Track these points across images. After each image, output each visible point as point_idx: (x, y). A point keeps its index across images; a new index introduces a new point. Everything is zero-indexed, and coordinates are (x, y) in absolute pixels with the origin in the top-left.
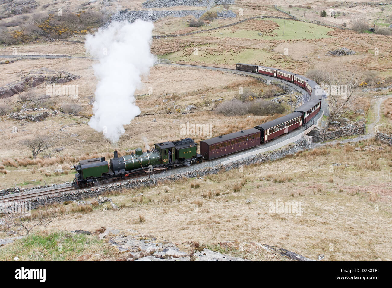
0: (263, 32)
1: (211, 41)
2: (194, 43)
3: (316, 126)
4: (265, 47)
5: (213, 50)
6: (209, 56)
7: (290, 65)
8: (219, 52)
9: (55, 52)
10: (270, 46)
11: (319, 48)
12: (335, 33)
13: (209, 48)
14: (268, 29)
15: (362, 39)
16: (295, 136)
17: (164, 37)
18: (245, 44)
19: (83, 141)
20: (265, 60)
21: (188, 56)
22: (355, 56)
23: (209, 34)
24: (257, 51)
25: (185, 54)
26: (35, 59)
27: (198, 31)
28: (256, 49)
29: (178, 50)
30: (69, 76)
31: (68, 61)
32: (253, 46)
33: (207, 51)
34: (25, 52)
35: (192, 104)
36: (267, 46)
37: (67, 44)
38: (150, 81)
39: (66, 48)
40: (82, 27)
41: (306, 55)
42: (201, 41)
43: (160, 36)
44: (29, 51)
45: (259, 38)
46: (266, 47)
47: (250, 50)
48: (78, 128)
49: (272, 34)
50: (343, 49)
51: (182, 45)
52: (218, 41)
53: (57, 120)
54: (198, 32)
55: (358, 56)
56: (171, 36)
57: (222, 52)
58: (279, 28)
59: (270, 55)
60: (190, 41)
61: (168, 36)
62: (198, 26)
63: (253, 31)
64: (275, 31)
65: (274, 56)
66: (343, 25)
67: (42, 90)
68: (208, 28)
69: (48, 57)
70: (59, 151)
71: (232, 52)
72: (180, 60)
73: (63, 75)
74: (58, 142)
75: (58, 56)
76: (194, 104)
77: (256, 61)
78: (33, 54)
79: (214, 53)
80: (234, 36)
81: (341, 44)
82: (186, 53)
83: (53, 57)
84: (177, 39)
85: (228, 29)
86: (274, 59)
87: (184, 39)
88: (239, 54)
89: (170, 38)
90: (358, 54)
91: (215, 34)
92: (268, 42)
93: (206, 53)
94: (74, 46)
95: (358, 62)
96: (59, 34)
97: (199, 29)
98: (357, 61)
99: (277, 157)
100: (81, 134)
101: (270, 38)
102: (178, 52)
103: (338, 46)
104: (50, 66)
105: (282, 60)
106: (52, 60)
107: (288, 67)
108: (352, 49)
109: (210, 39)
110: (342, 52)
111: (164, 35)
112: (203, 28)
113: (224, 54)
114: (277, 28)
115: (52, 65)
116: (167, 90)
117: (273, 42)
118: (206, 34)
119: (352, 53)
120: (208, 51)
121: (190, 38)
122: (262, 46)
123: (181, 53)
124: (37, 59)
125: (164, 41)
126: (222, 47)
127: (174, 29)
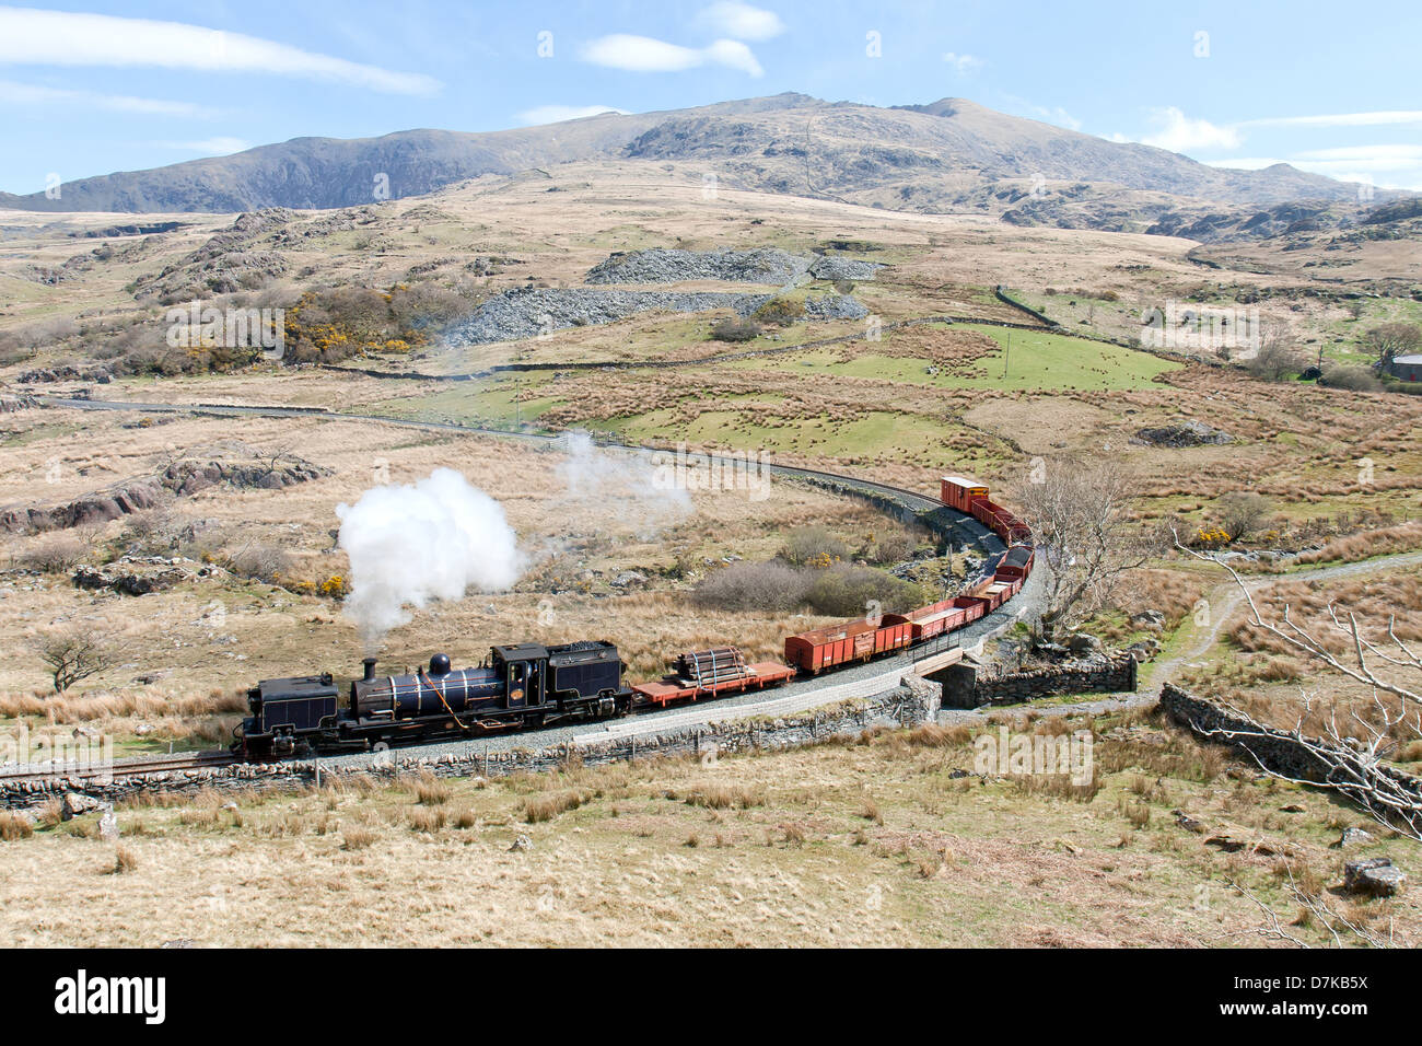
0: (942, 362)
1: (768, 386)
2: (715, 389)
3: (968, 651)
4: (935, 410)
5: (764, 410)
6: (749, 427)
7: (1004, 468)
8: (784, 418)
9: (294, 400)
10: (952, 407)
11: (1111, 419)
12: (1182, 378)
13: (756, 405)
14: (960, 355)
15: (1270, 398)
16: (874, 675)
17: (629, 366)
18: (874, 397)
19: (240, 657)
20: (923, 448)
21: (682, 425)
22: (1228, 448)
23: (770, 363)
24: (905, 419)
25: (674, 420)
26: (228, 417)
27: (737, 352)
28: (905, 413)
29: (657, 407)
30: (298, 469)
31: (321, 427)
32: (894, 405)
33: (745, 412)
34: (210, 395)
35: (636, 569)
36: (944, 405)
37: (337, 378)
38: (535, 495)
39: (330, 388)
40: (391, 332)
41: (1062, 437)
42: (738, 382)
43: (619, 365)
44: (219, 395)
45: (926, 381)
46: (938, 407)
47: (885, 417)
48: (250, 619)
49: (968, 370)
50: (1189, 426)
51: (675, 393)
52: (793, 383)
53: (201, 591)
54: (736, 358)
55: (1238, 451)
56: (649, 365)
57: (792, 418)
58: (998, 354)
59: (943, 433)
60: (704, 382)
61: (641, 365)
62: (740, 341)
63: (911, 361)
64: (980, 364)
65: (957, 437)
66: (1219, 355)
67: (208, 505)
68: (770, 345)
69: (268, 413)
70: (150, 683)
71: (824, 419)
72: (656, 437)
73: (282, 464)
74: (166, 656)
75: (299, 409)
76: (644, 569)
77: (894, 451)
78: (228, 401)
79: (768, 420)
80: (847, 373)
81: (1189, 411)
82: (679, 416)
83: (280, 414)
84: (665, 375)
85: (832, 352)
86: (956, 446)
87: (685, 375)
88: (845, 427)
89: (646, 372)
90: (1240, 443)
91: (788, 365)
92: (946, 395)
93: (742, 419)
94: (353, 384)
95: (1232, 467)
96: (323, 350)
97: (743, 348)
98: (1231, 463)
99: (794, 739)
100: (244, 637)
101: (962, 382)
102: (657, 414)
103: (1176, 415)
104: (264, 438)
105: (980, 452)
106: (275, 422)
107: (995, 471)
108: (1220, 427)
109: (766, 379)
110: (1183, 436)
111: (629, 360)
112: (757, 344)
113: (796, 422)
114: (990, 353)
115: (270, 437)
116: (578, 523)
117: (964, 393)
118: (759, 365)
119: (1219, 440)
120: (750, 414)
121: (705, 374)
122: (926, 406)
123: (662, 416)
124: (233, 417)
125: (624, 380)
126: (797, 403)
127: (664, 347)
